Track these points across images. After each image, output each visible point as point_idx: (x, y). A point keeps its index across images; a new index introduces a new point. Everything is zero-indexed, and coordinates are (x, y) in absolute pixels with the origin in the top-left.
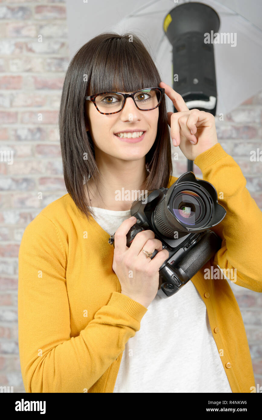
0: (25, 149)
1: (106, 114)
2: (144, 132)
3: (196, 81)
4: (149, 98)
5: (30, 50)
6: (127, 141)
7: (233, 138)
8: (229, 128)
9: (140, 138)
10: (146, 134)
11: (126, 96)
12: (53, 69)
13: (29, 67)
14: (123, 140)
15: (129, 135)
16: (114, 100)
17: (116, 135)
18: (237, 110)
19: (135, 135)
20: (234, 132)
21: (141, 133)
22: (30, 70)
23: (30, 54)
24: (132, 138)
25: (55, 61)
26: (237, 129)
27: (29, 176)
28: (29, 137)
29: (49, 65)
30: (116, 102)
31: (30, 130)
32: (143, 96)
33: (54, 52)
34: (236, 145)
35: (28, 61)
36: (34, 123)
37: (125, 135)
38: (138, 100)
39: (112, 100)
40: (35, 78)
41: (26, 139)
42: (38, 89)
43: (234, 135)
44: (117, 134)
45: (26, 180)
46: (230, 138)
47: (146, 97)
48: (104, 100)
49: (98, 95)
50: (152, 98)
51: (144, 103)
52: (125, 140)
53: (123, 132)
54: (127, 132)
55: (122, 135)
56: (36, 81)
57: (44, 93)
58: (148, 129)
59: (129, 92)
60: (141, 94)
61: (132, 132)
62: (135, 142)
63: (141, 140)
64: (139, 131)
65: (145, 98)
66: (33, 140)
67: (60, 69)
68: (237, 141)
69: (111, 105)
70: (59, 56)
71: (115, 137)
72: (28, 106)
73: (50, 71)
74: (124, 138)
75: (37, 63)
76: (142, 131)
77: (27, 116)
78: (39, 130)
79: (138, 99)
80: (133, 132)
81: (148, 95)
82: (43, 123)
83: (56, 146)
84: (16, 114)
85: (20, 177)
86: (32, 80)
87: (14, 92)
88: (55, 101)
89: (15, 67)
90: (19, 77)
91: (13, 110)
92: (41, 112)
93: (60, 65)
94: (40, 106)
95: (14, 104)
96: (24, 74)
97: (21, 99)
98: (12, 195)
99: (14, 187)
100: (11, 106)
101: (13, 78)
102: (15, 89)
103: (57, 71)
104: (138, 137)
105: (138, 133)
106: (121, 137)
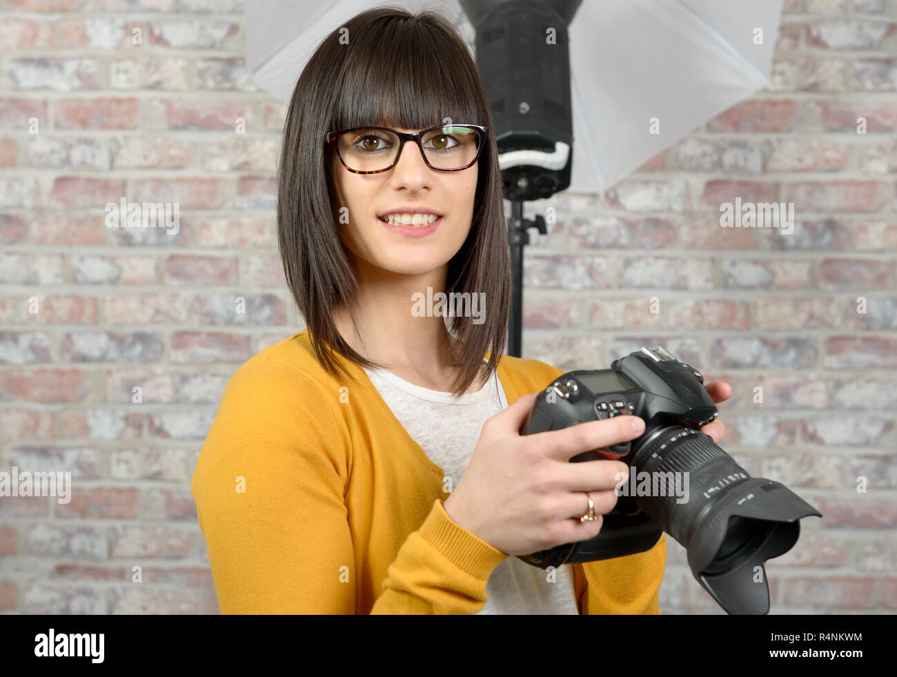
1: (361, 173)
2: (440, 217)
3: (525, 107)
4: (456, 146)
5: (160, 40)
6: (401, 232)
7: (622, 247)
8: (613, 222)
9: (429, 229)
10: (442, 222)
11: (405, 138)
12: (211, 83)
13: (155, 77)
14: (393, 229)
15: (406, 219)
16: (381, 145)
18: (630, 183)
20: (624, 231)
21: (432, 218)
22: (156, 86)
23: (158, 50)
24: (411, 225)
25: (216, 67)
26: (631, 226)
27: (149, 329)
29: (201, 74)
30: (384, 150)
32: (443, 140)
33: (212, 46)
34: (628, 263)
35: (153, 64)
37: (398, 219)
38: (430, 147)
39: (377, 144)
40: (168, 104)
42: (175, 128)
43: (624, 240)
44: (383, 217)
45: (141, 337)
46: (614, 245)
47: (450, 143)
48: (358, 142)
49: (346, 131)
50: (462, 146)
51: (444, 155)
52: (398, 229)
53: (393, 213)
54: (401, 213)
55: (391, 218)
56: (170, 110)
57: (187, 137)
58: (449, 212)
59: (410, 128)
60: (441, 136)
61: (412, 213)
62: (418, 236)
63: (431, 232)
64: (429, 213)
65: (448, 146)
66: (160, 244)
67: (226, 85)
68: (631, 254)
69: (371, 155)
70: (225, 54)
71: (380, 223)
72: (151, 167)
73: (202, 88)
74: (396, 224)
75: (174, 69)
76: (434, 214)
77: (147, 191)
80: (415, 213)
81: (454, 139)
83: (213, 260)
84: (124, 184)
85: (128, 330)
86: (162, 108)
87: (119, 134)
88: (213, 156)
89: (122, 77)
90: (132, 100)
91: (116, 176)
92: (180, 181)
93: (225, 75)
94: (178, 167)
95: (118, 162)
96: (144, 95)
97: (133, 152)
98: (109, 372)
99: (113, 354)
100: (112, 165)
101: (119, 102)
102: (121, 127)
103: (219, 89)
104: (426, 224)
105: (426, 216)
106: (390, 223)
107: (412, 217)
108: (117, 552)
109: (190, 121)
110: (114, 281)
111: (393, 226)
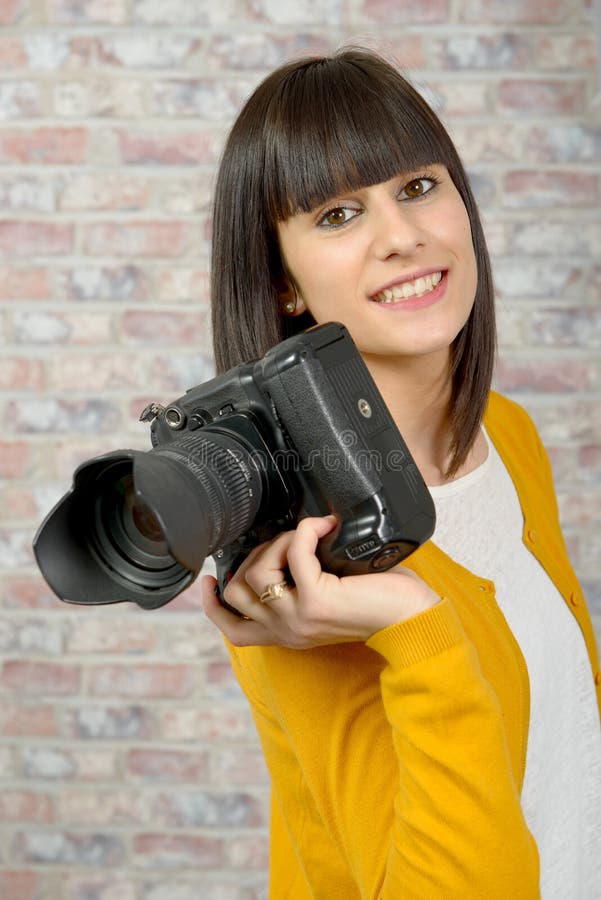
0: (93, 322)
2: (444, 273)
4: (435, 187)
5: (110, 59)
6: (405, 308)
9: (437, 292)
10: (449, 277)
12: (171, 109)
13: (106, 103)
14: (395, 307)
15: (406, 291)
17: (376, 297)
19: (421, 286)
21: (436, 278)
22: (107, 113)
23: (109, 70)
24: (415, 295)
25: (176, 90)
27: (104, 396)
28: (106, 292)
29: (159, 98)
31: (106, 272)
32: (417, 187)
33: (172, 65)
35: (104, 87)
36: (119, 255)
37: (398, 293)
38: (406, 196)
39: (344, 215)
40: (121, 133)
41: (96, 298)
42: (130, 162)
44: (376, 295)
45: (95, 405)
47: (426, 186)
48: (322, 221)
51: (426, 201)
52: (400, 305)
53: (389, 287)
54: (398, 283)
55: (388, 294)
56: (124, 142)
57: (144, 173)
58: (452, 263)
60: (411, 182)
61: (411, 280)
63: (441, 295)
64: (430, 273)
65: (425, 190)
66: (115, 298)
67: (189, 111)
70: (186, 75)
71: (373, 305)
72: (103, 209)
73: (161, 114)
74: (396, 300)
75: (128, 93)
76: (437, 272)
77: (98, 237)
78: (132, 272)
79: (407, 194)
80: (415, 278)
81: (429, 180)
82: (144, 255)
83: (176, 316)
84: (71, 229)
85: (79, 397)
86: (114, 139)
87: (65, 170)
88: (175, 195)
89: (68, 103)
90: (80, 131)
91: (62, 219)
92: (137, 224)
93: (187, 100)
94: (135, 209)
95: (65, 203)
96: (94, 125)
97: (83, 190)
98: (59, 445)
99: (64, 424)
100: (58, 207)
101: (64, 132)
102: (68, 162)
103: (180, 116)
104: (431, 289)
105: (428, 278)
106: (388, 301)
107: (413, 285)
108: (73, 646)
109: (147, 154)
110: (63, 341)
111: (393, 303)
